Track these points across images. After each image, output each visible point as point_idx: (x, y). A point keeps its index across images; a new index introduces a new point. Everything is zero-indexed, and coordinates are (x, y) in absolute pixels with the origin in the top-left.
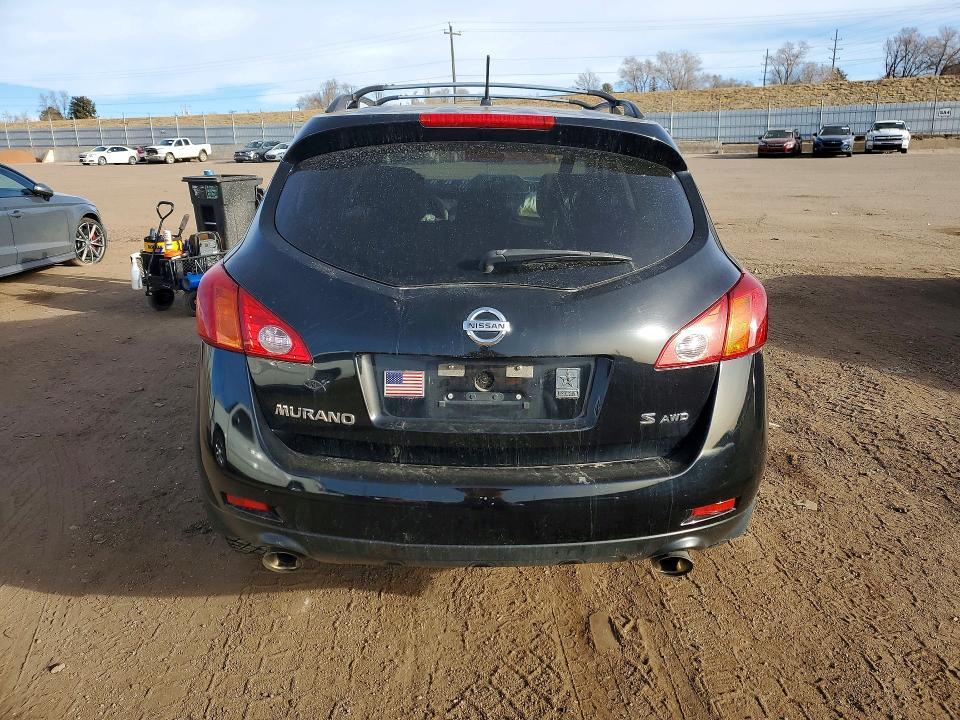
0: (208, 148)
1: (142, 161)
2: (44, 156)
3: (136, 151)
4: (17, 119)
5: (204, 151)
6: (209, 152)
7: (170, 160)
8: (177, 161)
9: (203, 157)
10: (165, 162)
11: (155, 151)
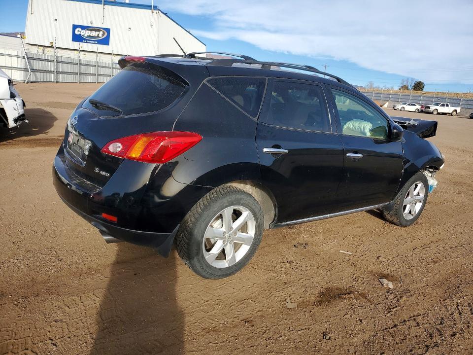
0: (459, 109)
1: (422, 112)
2: (384, 104)
3: (420, 107)
4: (388, 89)
5: (456, 111)
6: (458, 111)
7: (435, 112)
8: (439, 114)
9: (454, 114)
10: (432, 113)
11: (429, 108)
